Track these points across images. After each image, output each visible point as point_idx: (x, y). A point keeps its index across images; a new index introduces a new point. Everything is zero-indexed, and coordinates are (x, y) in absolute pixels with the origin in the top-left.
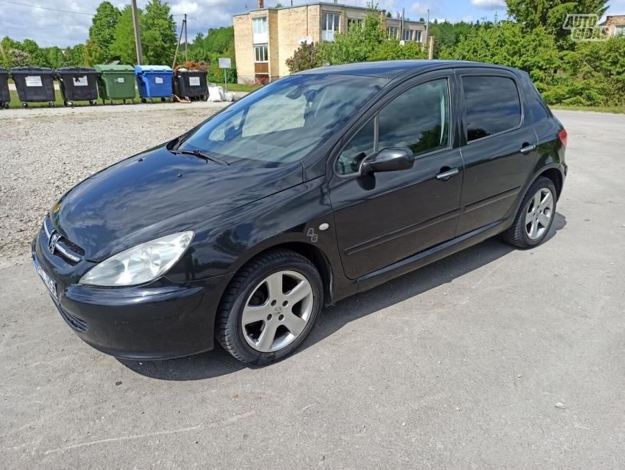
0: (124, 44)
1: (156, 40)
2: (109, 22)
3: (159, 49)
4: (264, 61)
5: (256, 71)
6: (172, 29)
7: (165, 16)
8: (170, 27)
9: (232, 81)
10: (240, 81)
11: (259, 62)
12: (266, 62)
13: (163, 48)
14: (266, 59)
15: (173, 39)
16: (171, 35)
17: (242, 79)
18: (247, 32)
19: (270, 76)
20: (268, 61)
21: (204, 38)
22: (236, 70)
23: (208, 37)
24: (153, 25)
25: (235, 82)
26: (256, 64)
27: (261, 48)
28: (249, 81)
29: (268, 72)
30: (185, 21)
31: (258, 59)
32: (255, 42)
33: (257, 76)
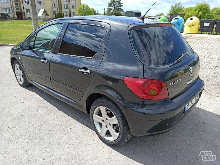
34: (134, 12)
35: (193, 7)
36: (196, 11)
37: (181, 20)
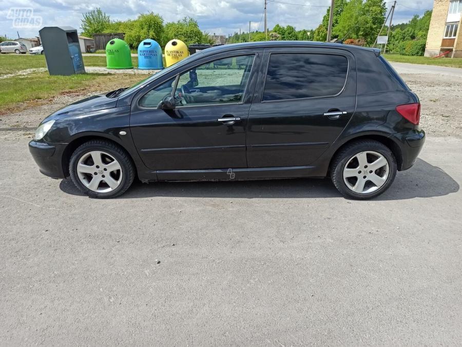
0: (343, 26)
1: (367, 23)
2: (338, 11)
3: (369, 30)
4: (452, 37)
5: (442, 45)
6: (383, 14)
7: (379, 4)
8: (381, 12)
9: (419, 54)
10: (426, 54)
11: (447, 38)
12: (454, 37)
13: (372, 29)
14: (455, 35)
15: (381, 21)
16: (380, 18)
17: (428, 52)
18: (443, 13)
19: (454, 50)
20: (456, 37)
21: (418, 19)
22: (425, 45)
23: (424, 17)
24: (368, 11)
25: (422, 55)
26: (444, 40)
27: (452, 26)
28: (435, 54)
29: (453, 46)
30: (394, 7)
31: (446, 36)
32: (448, 21)
33: (442, 50)
34: (65, 30)
35: (135, 21)
36: (142, 29)
37: (156, 47)
